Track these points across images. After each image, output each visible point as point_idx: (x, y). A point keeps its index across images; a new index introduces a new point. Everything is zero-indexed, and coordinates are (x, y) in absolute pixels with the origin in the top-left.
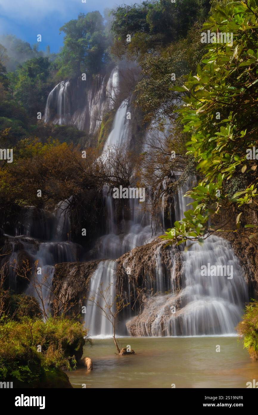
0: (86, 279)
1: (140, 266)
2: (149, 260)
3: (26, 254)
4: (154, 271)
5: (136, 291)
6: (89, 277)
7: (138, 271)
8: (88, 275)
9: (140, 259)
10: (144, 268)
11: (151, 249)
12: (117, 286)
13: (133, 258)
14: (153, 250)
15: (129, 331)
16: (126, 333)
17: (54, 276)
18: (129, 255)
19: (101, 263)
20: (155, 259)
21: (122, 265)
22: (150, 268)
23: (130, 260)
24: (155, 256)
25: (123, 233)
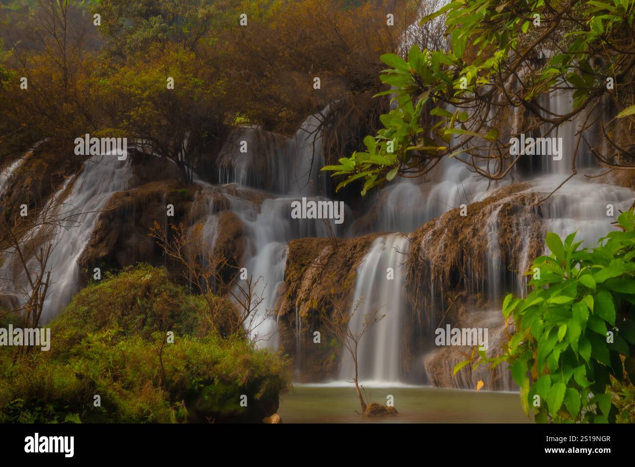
0: (348, 271)
1: (456, 247)
2: (474, 235)
3: (234, 219)
4: (483, 258)
5: (446, 299)
6: (354, 266)
7: (451, 257)
8: (353, 263)
9: (456, 233)
10: (462, 251)
11: (481, 213)
12: (407, 287)
13: (441, 231)
14: (484, 215)
15: (429, 376)
16: (423, 380)
17: (288, 263)
18: (434, 225)
19: (379, 240)
20: (485, 234)
21: (419, 244)
22: (476, 252)
23: (437, 234)
24: (487, 228)
25: (429, 181)
